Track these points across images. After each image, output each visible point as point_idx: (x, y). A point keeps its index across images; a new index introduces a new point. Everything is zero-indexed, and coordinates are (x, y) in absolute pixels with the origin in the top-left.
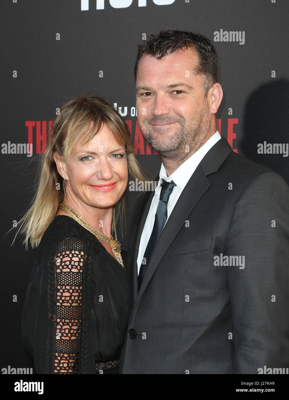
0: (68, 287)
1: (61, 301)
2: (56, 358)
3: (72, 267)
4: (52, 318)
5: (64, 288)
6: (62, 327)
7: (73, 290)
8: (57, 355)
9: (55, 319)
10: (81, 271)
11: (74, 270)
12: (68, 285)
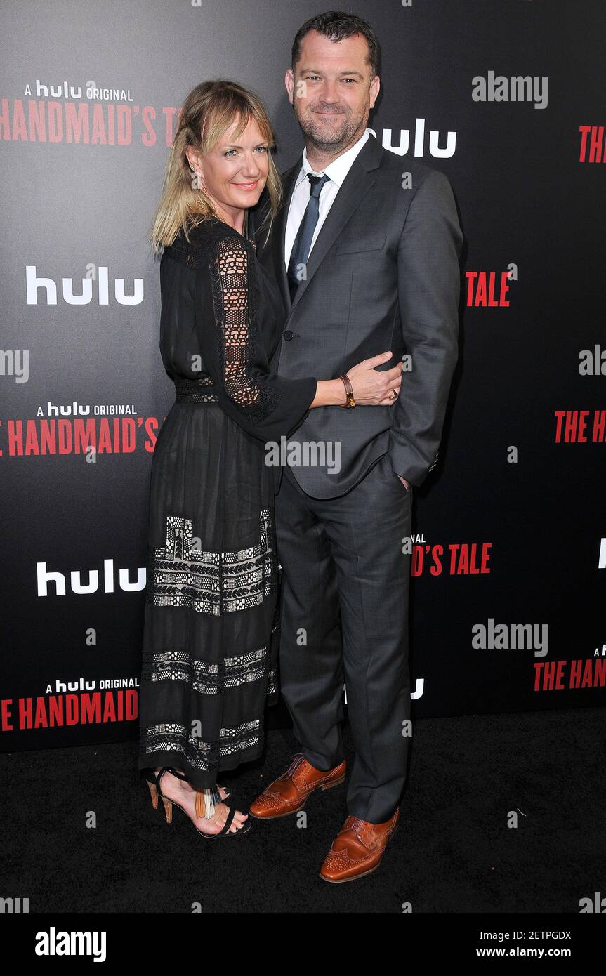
0: (235, 290)
1: (228, 306)
2: (227, 366)
3: (237, 269)
4: (220, 323)
5: (231, 291)
6: (230, 332)
7: (241, 293)
8: (227, 363)
9: (223, 326)
10: (246, 272)
11: (239, 272)
12: (235, 288)
